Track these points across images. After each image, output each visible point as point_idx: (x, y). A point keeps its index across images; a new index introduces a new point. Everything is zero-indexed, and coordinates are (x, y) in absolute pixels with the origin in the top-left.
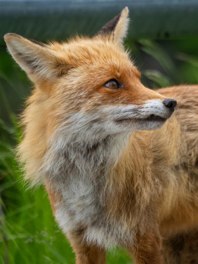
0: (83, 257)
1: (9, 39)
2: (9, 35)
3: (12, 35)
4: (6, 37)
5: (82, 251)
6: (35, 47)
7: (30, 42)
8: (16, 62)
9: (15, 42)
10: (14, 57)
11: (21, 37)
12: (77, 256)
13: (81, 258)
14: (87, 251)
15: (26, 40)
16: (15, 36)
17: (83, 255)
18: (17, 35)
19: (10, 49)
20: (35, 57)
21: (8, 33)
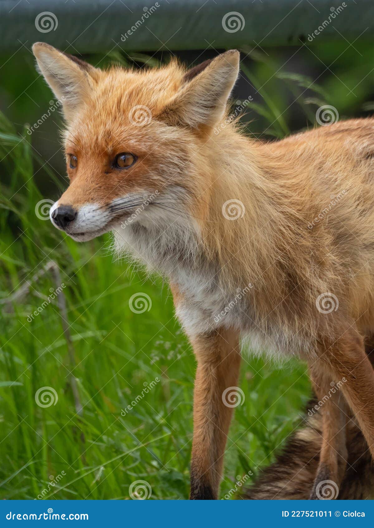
0: (209, 369)
1: (38, 51)
2: (38, 44)
3: (42, 44)
4: (35, 47)
5: (210, 360)
6: (71, 66)
7: (65, 58)
8: (48, 85)
9: (46, 55)
10: (46, 79)
11: (54, 49)
12: (200, 367)
13: (207, 370)
14: (217, 361)
15: (61, 54)
16: (45, 46)
17: (210, 366)
18: (49, 46)
19: (40, 67)
20: (70, 81)
21: (37, 42)
